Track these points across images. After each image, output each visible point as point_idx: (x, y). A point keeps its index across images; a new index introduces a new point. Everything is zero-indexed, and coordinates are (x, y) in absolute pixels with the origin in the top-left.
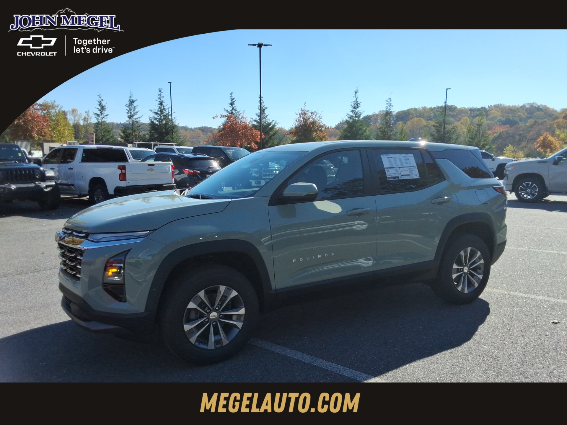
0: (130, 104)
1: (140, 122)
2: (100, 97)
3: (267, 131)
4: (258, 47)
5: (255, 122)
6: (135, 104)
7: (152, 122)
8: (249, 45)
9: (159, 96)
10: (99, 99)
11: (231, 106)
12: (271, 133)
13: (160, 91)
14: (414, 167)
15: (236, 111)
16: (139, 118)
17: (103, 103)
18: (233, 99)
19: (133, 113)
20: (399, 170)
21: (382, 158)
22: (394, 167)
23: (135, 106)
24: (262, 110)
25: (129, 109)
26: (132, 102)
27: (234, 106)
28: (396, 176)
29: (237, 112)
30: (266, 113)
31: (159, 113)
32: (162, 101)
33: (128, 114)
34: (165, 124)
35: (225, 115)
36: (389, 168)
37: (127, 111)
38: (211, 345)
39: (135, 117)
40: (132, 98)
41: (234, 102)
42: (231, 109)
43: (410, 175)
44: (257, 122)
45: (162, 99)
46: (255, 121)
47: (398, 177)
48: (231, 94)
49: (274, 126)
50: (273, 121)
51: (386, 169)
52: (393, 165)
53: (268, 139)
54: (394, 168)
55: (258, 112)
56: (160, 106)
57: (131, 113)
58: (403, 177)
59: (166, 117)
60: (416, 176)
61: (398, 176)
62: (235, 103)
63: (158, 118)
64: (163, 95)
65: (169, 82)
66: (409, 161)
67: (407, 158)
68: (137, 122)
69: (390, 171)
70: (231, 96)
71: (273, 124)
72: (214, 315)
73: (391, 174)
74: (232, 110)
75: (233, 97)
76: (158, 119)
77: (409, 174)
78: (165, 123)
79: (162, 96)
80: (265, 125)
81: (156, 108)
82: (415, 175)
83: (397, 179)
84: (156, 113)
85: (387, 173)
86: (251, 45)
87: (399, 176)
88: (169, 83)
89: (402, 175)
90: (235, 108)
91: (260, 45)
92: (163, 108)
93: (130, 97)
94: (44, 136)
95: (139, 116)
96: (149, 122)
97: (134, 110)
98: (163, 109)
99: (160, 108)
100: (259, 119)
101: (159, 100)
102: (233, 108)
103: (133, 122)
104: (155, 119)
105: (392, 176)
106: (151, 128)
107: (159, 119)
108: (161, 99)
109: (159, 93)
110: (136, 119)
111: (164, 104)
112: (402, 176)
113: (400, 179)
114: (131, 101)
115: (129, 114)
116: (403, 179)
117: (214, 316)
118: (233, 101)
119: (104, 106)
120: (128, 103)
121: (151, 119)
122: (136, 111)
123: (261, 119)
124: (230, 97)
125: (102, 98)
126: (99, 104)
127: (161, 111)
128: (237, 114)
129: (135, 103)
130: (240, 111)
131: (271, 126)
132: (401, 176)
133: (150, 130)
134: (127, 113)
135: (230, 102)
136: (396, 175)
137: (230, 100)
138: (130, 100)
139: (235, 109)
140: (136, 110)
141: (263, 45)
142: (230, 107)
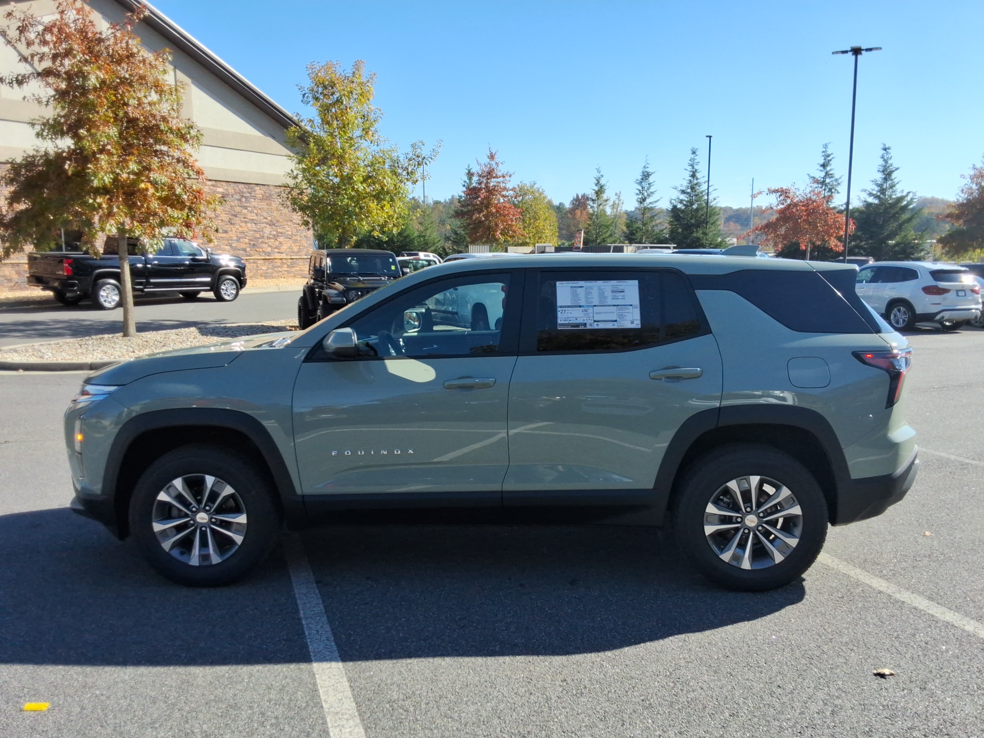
0: (642, 179)
1: (657, 207)
2: (599, 171)
3: (894, 214)
4: (853, 54)
5: (871, 196)
6: (651, 179)
7: (675, 207)
8: (833, 53)
9: (690, 162)
10: (597, 175)
11: (822, 168)
12: (905, 216)
13: (694, 153)
14: (631, 305)
15: (832, 177)
16: (655, 202)
17: (602, 182)
18: (828, 156)
19: (646, 194)
20: (590, 310)
21: (557, 288)
22: (581, 304)
23: (651, 182)
24: (887, 173)
25: (641, 189)
26: (646, 176)
27: (828, 168)
28: (582, 322)
29: (834, 179)
30: (895, 178)
31: (689, 190)
32: (696, 170)
33: (638, 196)
34: (697, 210)
35: (777, 188)
36: (569, 307)
37: (638, 192)
38: (194, 559)
39: (648, 201)
40: (646, 170)
41: (831, 160)
42: (823, 174)
43: (616, 321)
44: (875, 198)
45: (695, 167)
46: (870, 194)
47: (585, 325)
48: (826, 146)
49: (909, 203)
50: (909, 193)
51: (559, 309)
52: (579, 302)
53: (896, 230)
54: (580, 306)
55: (879, 177)
56: (690, 178)
57: (643, 194)
58: (598, 325)
59: (698, 196)
60: (632, 322)
61: (585, 322)
62: (831, 162)
63: (686, 199)
64: (698, 159)
65: (707, 136)
66: (623, 294)
67: (620, 288)
68: (652, 209)
69: (569, 312)
70: (824, 150)
71: (909, 198)
72: (202, 517)
73: (568, 318)
74: (826, 176)
75: (829, 152)
76: (684, 202)
77: (615, 319)
78: (697, 208)
79: (696, 161)
80: (890, 202)
81: (684, 184)
82: (632, 319)
83: (581, 328)
84: (683, 192)
85: (559, 315)
86: (837, 52)
87: (588, 322)
88: (709, 138)
89: (595, 321)
90: (831, 172)
91: (857, 51)
92: (696, 182)
93: (644, 167)
94: (513, 237)
95: (656, 200)
96: (670, 207)
97: (649, 189)
98: (696, 184)
99: (690, 181)
100: (878, 191)
101: (690, 168)
102: (826, 173)
103: (645, 209)
104: (681, 202)
105: (570, 322)
106: (672, 217)
107: (687, 202)
108: (693, 168)
109: (692, 156)
110: (650, 203)
111: (698, 175)
112: (595, 323)
113: (588, 327)
114: (646, 174)
115: (640, 197)
116: (596, 327)
117: (202, 519)
118: (829, 159)
119: (603, 186)
120: (640, 178)
121: (673, 201)
122: (650, 191)
123: (883, 191)
124: (823, 152)
125: (601, 173)
126: (596, 182)
127: (692, 188)
128: (835, 183)
129: (651, 177)
130: (840, 178)
131: (905, 203)
132: (593, 321)
133: (672, 221)
134: (637, 194)
135: (822, 162)
136: (580, 321)
137: (823, 158)
138: (643, 172)
139: (831, 174)
140: (652, 190)
141: (863, 50)
142: (821, 171)
